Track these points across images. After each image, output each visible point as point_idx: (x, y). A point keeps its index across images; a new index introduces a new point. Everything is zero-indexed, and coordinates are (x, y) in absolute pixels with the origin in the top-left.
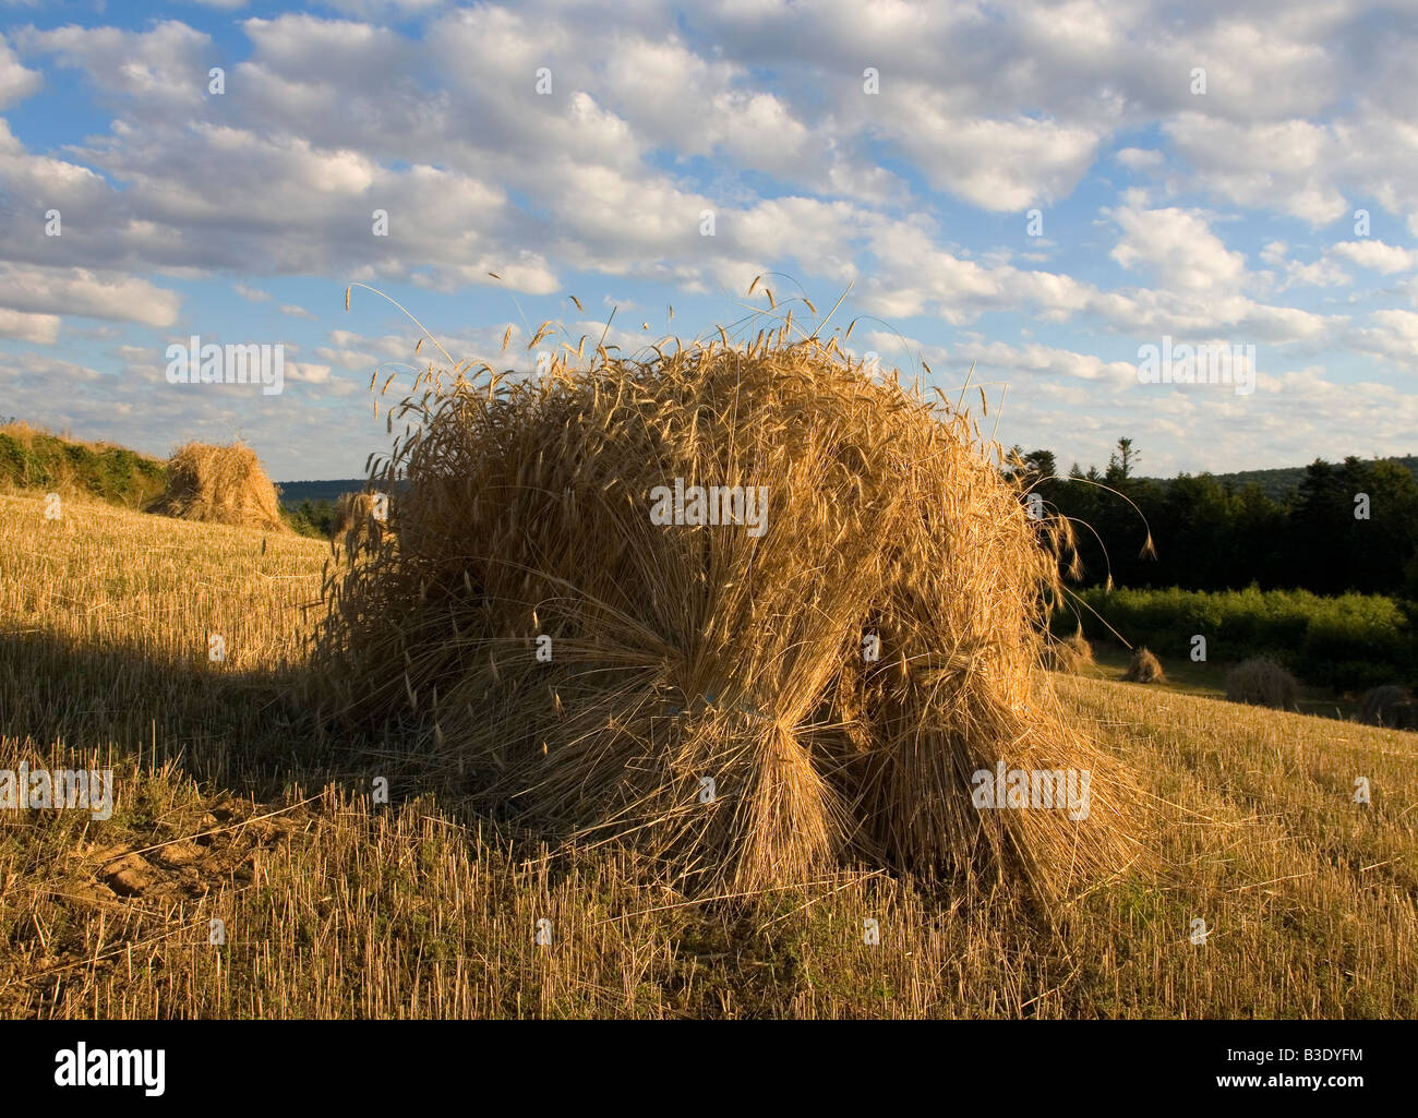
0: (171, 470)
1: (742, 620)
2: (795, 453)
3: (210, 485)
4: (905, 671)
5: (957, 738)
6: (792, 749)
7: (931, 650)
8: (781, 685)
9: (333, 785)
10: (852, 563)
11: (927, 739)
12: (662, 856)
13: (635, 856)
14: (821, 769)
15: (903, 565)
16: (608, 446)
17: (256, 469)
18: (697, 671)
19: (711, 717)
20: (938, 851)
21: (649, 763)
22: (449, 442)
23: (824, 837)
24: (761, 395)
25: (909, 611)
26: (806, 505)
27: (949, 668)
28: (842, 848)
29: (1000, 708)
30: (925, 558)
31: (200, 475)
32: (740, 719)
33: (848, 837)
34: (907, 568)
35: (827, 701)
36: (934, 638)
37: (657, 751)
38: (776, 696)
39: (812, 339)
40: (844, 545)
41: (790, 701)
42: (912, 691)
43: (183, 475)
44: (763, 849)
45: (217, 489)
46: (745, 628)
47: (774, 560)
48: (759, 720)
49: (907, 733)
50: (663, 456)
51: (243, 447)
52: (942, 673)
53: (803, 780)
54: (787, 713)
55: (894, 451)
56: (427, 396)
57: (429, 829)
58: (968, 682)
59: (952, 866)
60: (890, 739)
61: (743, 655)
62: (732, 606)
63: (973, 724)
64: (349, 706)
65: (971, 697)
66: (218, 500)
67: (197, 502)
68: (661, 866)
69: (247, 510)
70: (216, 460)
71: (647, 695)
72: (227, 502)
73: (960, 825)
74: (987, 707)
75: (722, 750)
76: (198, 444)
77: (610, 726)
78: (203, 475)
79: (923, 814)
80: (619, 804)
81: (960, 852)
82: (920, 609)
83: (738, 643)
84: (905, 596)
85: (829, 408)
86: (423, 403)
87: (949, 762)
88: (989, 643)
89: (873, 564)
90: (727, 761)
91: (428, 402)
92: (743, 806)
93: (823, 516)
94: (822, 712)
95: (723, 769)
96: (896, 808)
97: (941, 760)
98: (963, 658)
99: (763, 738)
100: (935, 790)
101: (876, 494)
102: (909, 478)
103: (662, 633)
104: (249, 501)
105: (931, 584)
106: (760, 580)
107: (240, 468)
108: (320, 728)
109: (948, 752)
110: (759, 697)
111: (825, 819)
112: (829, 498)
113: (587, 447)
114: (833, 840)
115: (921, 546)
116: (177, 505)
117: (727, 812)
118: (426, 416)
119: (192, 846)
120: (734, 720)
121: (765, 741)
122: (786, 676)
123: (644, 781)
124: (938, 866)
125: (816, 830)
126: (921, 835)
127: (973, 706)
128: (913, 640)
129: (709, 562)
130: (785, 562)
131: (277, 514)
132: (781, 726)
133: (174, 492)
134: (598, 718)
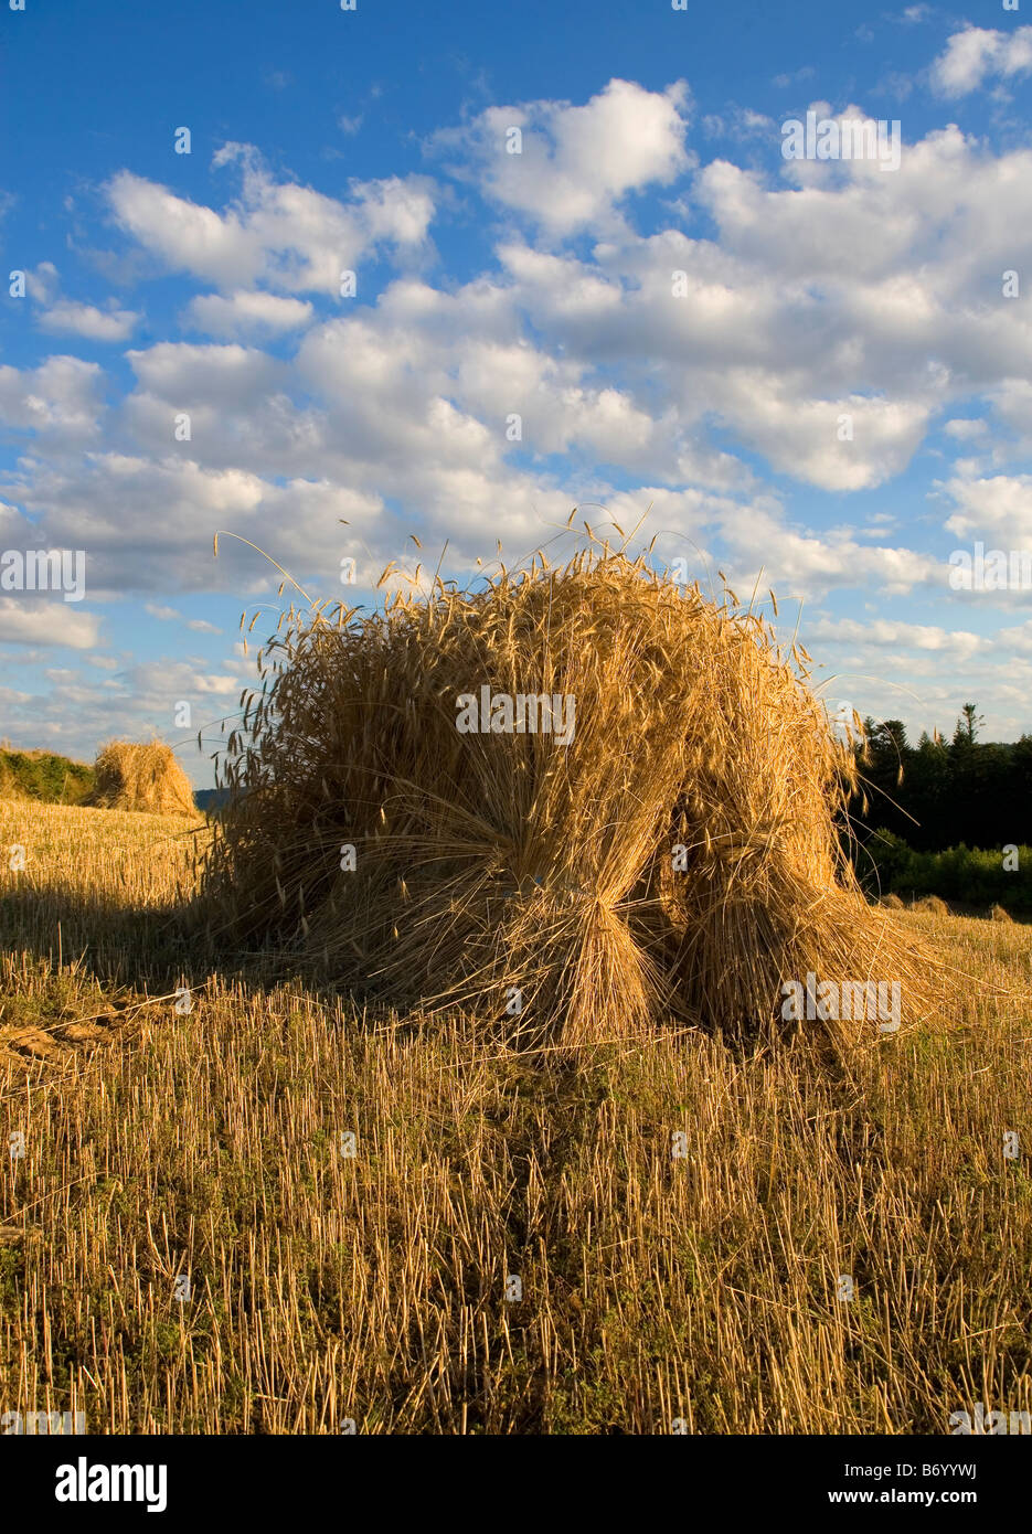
0: (97, 769)
1: (563, 808)
2: (604, 652)
3: (132, 781)
4: (709, 846)
5: (759, 908)
6: (611, 921)
7: (734, 829)
8: (601, 866)
9: (215, 976)
10: (658, 751)
11: (733, 909)
12: (499, 1020)
13: (474, 1021)
14: (640, 942)
15: (703, 750)
16: (444, 661)
17: (173, 764)
18: (527, 853)
19: (539, 896)
20: (746, 1011)
21: (487, 940)
22: (313, 675)
23: (643, 1003)
24: (576, 605)
25: (714, 796)
26: (615, 700)
27: (751, 846)
28: (660, 1011)
29: (798, 880)
30: (723, 743)
31: (123, 772)
32: (565, 897)
33: (665, 1000)
34: (708, 753)
35: (643, 880)
36: (736, 821)
37: (493, 928)
38: (596, 875)
39: (620, 555)
40: (650, 734)
41: (609, 880)
42: (719, 868)
43: (109, 773)
44: (585, 1011)
45: (139, 784)
46: (566, 815)
47: (589, 751)
48: (582, 897)
49: (716, 905)
50: (489, 662)
51: (161, 745)
52: (745, 850)
53: (622, 950)
54: (606, 891)
55: (694, 650)
56: (290, 634)
57: (296, 1008)
58: (768, 856)
59: (758, 1022)
60: (702, 913)
61: (566, 839)
62: (554, 795)
63: (774, 895)
64: (235, 919)
65: (771, 869)
66: (140, 794)
67: (121, 797)
68: (497, 1027)
69: (166, 802)
70: (137, 758)
71: (484, 880)
72: (148, 796)
73: (764, 984)
74: (784, 877)
75: (550, 925)
76: (120, 745)
77: (452, 909)
78: (126, 772)
79: (732, 977)
80: (460, 977)
81: (764, 1009)
82: (721, 789)
83: (561, 828)
84: (709, 781)
85: (632, 611)
86: (287, 640)
87: (753, 929)
88: (786, 822)
89: (678, 750)
90: (555, 933)
91: (290, 641)
92: (568, 971)
93: (627, 707)
94: (638, 891)
95: (550, 941)
96: (708, 975)
97: (746, 927)
98: (764, 836)
99: (586, 912)
100: (741, 953)
101: (678, 688)
102: (706, 671)
103: (494, 822)
104: (167, 794)
105: (728, 765)
106: (576, 768)
107: (158, 764)
108: (210, 939)
109: (752, 921)
110: (582, 877)
111: (645, 987)
112: (634, 693)
113: (426, 660)
114: (651, 1003)
115: (718, 734)
116: (104, 800)
117: (553, 980)
118: (290, 652)
119: (93, 1026)
120: (559, 898)
121: (587, 915)
122: (604, 858)
123: (481, 955)
124: (746, 1021)
125: (637, 993)
126: (729, 996)
127: (773, 878)
128: (718, 820)
129: (533, 755)
130: (598, 752)
131: (193, 805)
132: (602, 902)
133: (101, 789)
134: (441, 903)
